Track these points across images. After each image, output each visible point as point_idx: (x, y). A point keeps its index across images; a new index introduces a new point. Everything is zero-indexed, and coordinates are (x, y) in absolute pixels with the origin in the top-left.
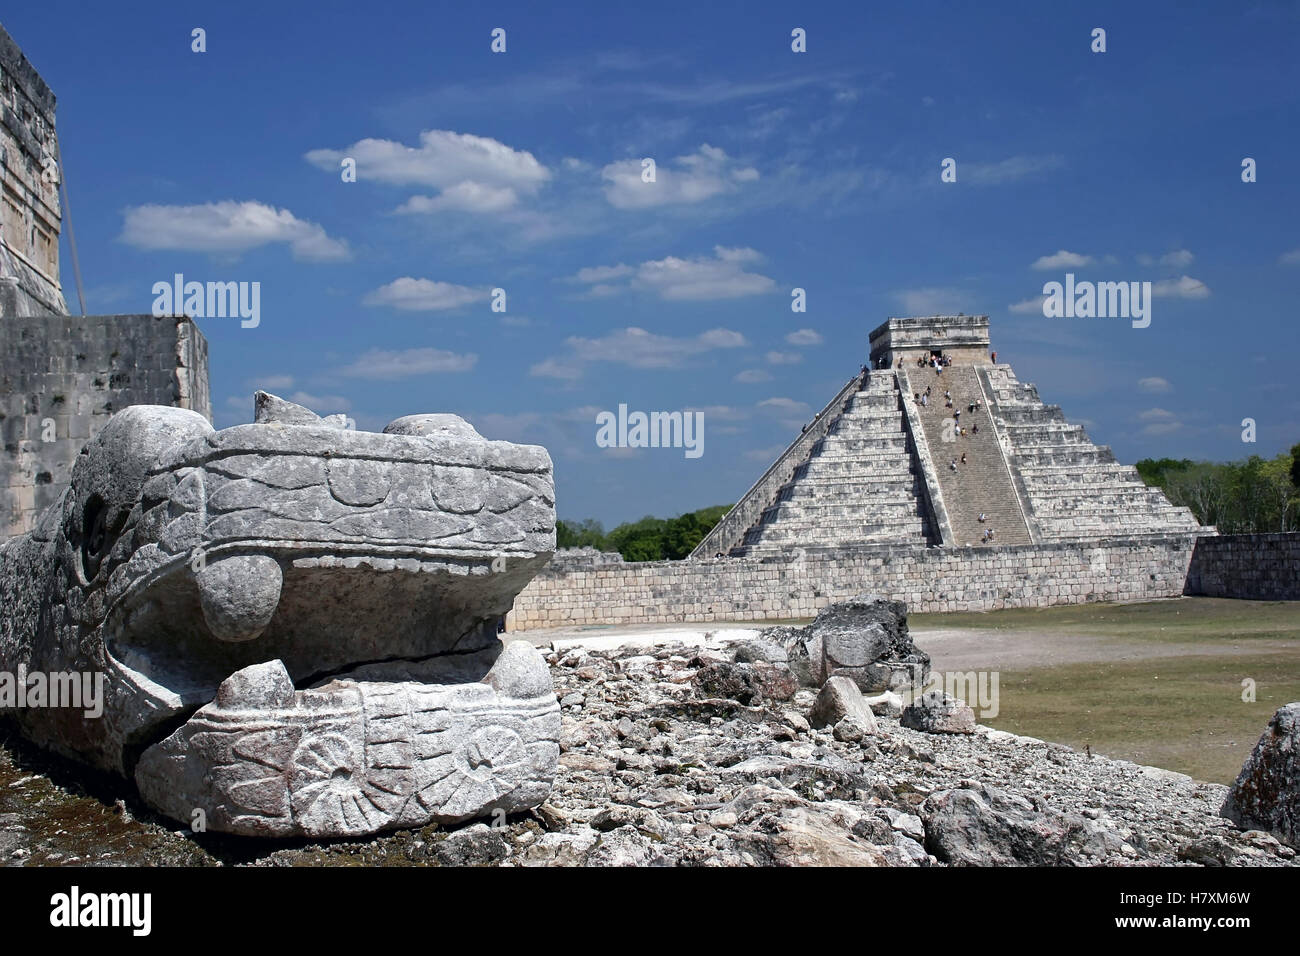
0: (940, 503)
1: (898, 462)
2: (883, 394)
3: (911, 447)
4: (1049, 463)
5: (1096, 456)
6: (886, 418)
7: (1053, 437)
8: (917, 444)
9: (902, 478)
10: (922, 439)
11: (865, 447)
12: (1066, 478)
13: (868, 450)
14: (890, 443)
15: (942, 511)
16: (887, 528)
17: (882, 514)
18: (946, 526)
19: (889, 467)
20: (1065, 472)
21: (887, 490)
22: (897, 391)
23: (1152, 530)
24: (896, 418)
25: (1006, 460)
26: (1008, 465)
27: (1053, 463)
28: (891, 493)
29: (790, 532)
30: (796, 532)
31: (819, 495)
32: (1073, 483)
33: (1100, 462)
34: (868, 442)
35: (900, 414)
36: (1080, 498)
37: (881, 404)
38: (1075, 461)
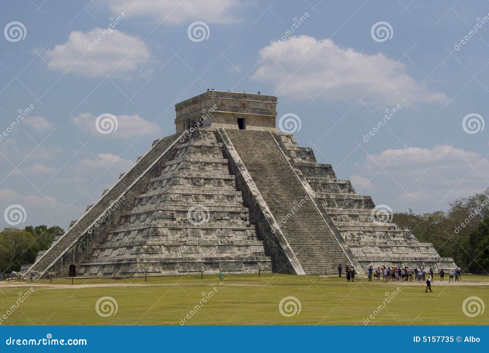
0: (277, 231)
1: (232, 197)
2: (211, 145)
3: (241, 185)
4: (334, 206)
5: (363, 202)
6: (216, 163)
7: (332, 187)
8: (248, 184)
9: (239, 209)
10: (251, 180)
11: (205, 183)
12: (348, 217)
13: (207, 186)
14: (223, 182)
15: (281, 236)
16: (236, 248)
17: (229, 237)
18: (288, 248)
19: (226, 201)
20: (347, 213)
21: (228, 218)
22: (221, 145)
23: (416, 259)
24: (224, 164)
25: (313, 200)
26: (316, 205)
27: (337, 206)
28: (231, 221)
29: (163, 248)
30: (168, 247)
31: (178, 219)
32: (353, 222)
33: (366, 207)
34: (208, 180)
35: (226, 161)
36: (361, 232)
37: (210, 153)
38: (350, 206)
